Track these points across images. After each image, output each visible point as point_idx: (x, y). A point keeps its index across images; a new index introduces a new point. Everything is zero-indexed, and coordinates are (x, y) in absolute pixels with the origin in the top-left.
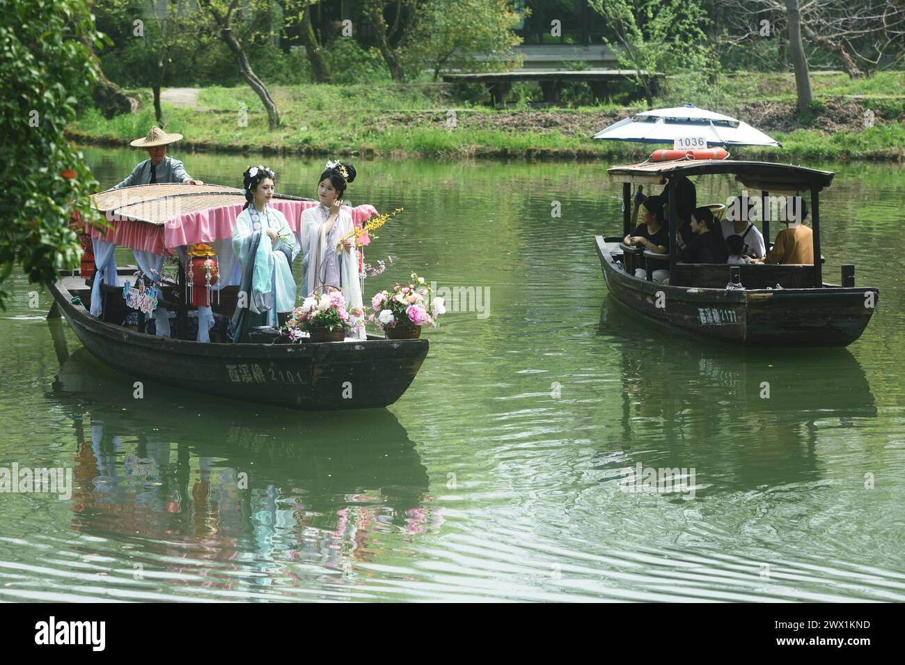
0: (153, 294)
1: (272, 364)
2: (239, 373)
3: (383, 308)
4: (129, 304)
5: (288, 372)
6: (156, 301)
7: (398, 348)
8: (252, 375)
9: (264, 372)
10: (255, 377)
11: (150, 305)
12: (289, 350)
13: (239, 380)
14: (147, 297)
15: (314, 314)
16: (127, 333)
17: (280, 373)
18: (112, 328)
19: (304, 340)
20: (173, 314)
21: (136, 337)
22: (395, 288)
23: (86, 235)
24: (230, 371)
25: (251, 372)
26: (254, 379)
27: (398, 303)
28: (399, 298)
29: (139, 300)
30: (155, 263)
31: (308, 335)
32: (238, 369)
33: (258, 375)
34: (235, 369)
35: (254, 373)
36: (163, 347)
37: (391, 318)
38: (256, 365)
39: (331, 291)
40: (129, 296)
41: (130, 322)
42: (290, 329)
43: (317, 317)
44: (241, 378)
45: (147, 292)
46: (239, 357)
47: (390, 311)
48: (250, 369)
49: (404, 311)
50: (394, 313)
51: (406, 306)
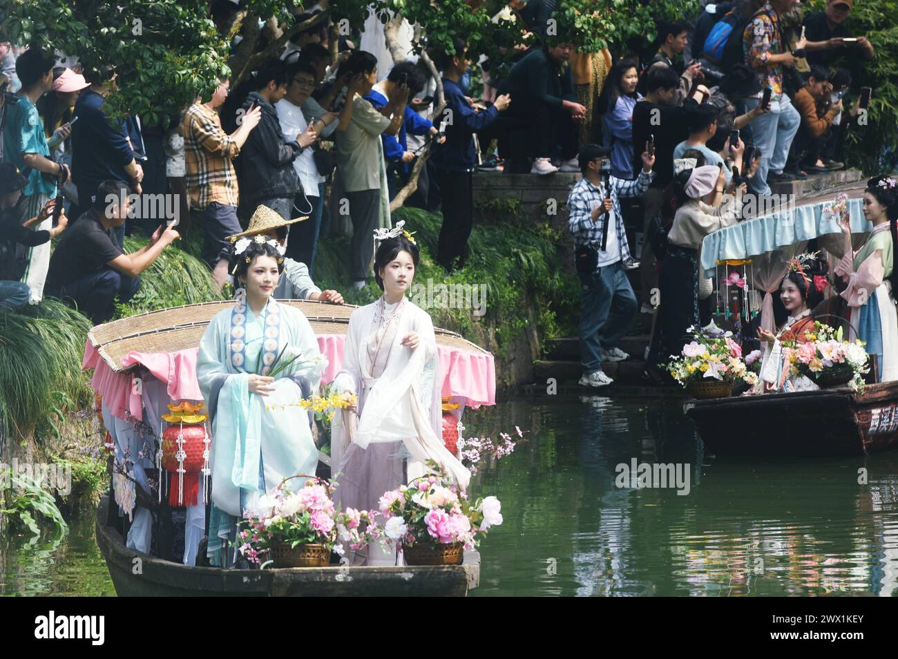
4: (116, 499)
6: (134, 496)
12: (245, 580)
14: (128, 488)
16: (112, 547)
39: (308, 483)
43: (274, 528)
47: (400, 519)
49: (421, 520)
51: (427, 512)
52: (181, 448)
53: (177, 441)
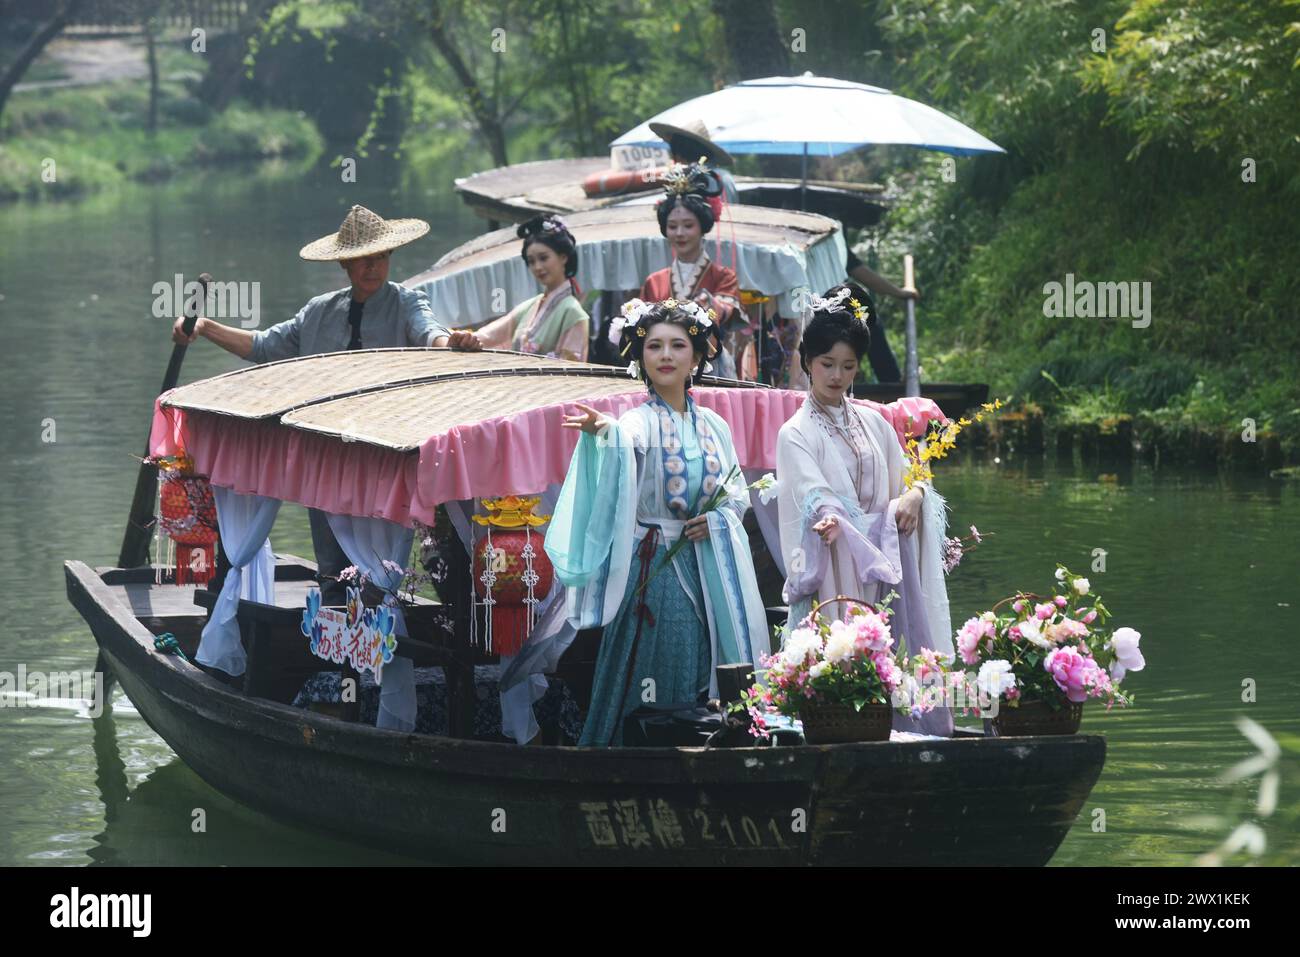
0: (385, 624)
1: (704, 801)
2: (613, 821)
3: (985, 658)
4: (318, 651)
5: (745, 820)
6: (392, 642)
7: (1028, 757)
8: (650, 829)
9: (683, 821)
10: (657, 832)
11: (374, 653)
12: (751, 763)
13: (613, 840)
14: (369, 633)
15: (815, 670)
16: (313, 724)
17: (725, 823)
18: (269, 712)
19: (786, 737)
20: (436, 675)
21: (338, 733)
22: (1016, 606)
23: (195, 478)
24: (590, 818)
25: (646, 820)
26: (654, 838)
27: (1024, 642)
28: (1030, 629)
29: (346, 640)
30: (390, 546)
31: (798, 726)
32: (611, 812)
33: (666, 826)
34: (603, 812)
35: (655, 821)
36: (411, 758)
37: (1010, 680)
38: (661, 803)
39: (854, 612)
40: (318, 629)
41: (316, 697)
42: (752, 710)
43: (821, 680)
44: (619, 836)
45: (368, 619)
46: (617, 780)
47: (1005, 665)
48: (643, 811)
49: (1040, 663)
50: (1015, 670)
51: (1042, 651)
52: (529, 566)
53: (523, 555)
